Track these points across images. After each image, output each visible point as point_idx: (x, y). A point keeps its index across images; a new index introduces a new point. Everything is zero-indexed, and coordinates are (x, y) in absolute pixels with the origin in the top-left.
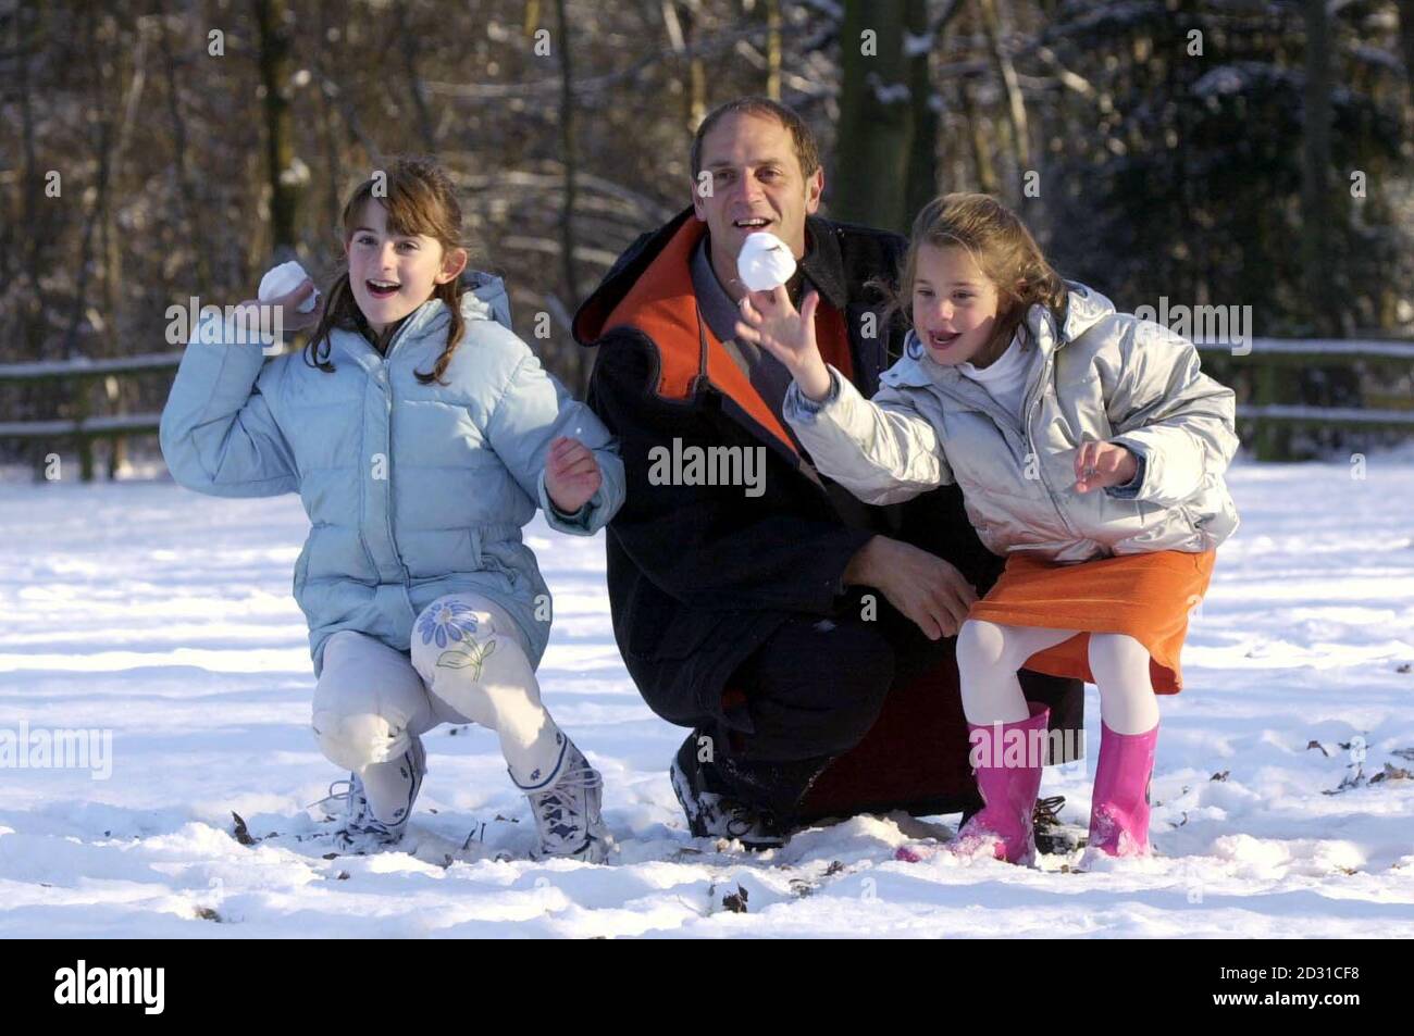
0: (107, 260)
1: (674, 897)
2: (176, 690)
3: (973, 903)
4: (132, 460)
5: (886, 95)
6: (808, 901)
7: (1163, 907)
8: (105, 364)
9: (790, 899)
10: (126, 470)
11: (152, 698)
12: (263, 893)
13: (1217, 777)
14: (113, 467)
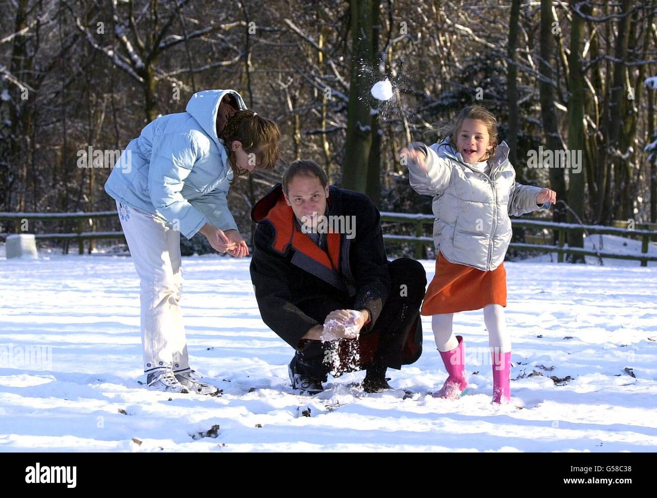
0: (90, 177)
1: (285, 411)
2: (112, 331)
3: (389, 416)
4: (97, 248)
5: (363, 129)
6: (332, 413)
7: (455, 419)
8: (89, 214)
9: (326, 413)
10: (95, 251)
11: (104, 334)
12: (141, 405)
13: (475, 373)
14: (90, 249)
